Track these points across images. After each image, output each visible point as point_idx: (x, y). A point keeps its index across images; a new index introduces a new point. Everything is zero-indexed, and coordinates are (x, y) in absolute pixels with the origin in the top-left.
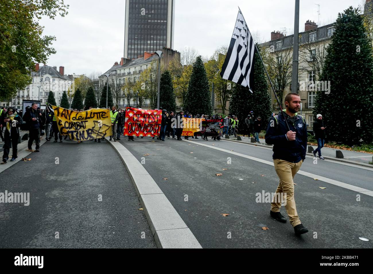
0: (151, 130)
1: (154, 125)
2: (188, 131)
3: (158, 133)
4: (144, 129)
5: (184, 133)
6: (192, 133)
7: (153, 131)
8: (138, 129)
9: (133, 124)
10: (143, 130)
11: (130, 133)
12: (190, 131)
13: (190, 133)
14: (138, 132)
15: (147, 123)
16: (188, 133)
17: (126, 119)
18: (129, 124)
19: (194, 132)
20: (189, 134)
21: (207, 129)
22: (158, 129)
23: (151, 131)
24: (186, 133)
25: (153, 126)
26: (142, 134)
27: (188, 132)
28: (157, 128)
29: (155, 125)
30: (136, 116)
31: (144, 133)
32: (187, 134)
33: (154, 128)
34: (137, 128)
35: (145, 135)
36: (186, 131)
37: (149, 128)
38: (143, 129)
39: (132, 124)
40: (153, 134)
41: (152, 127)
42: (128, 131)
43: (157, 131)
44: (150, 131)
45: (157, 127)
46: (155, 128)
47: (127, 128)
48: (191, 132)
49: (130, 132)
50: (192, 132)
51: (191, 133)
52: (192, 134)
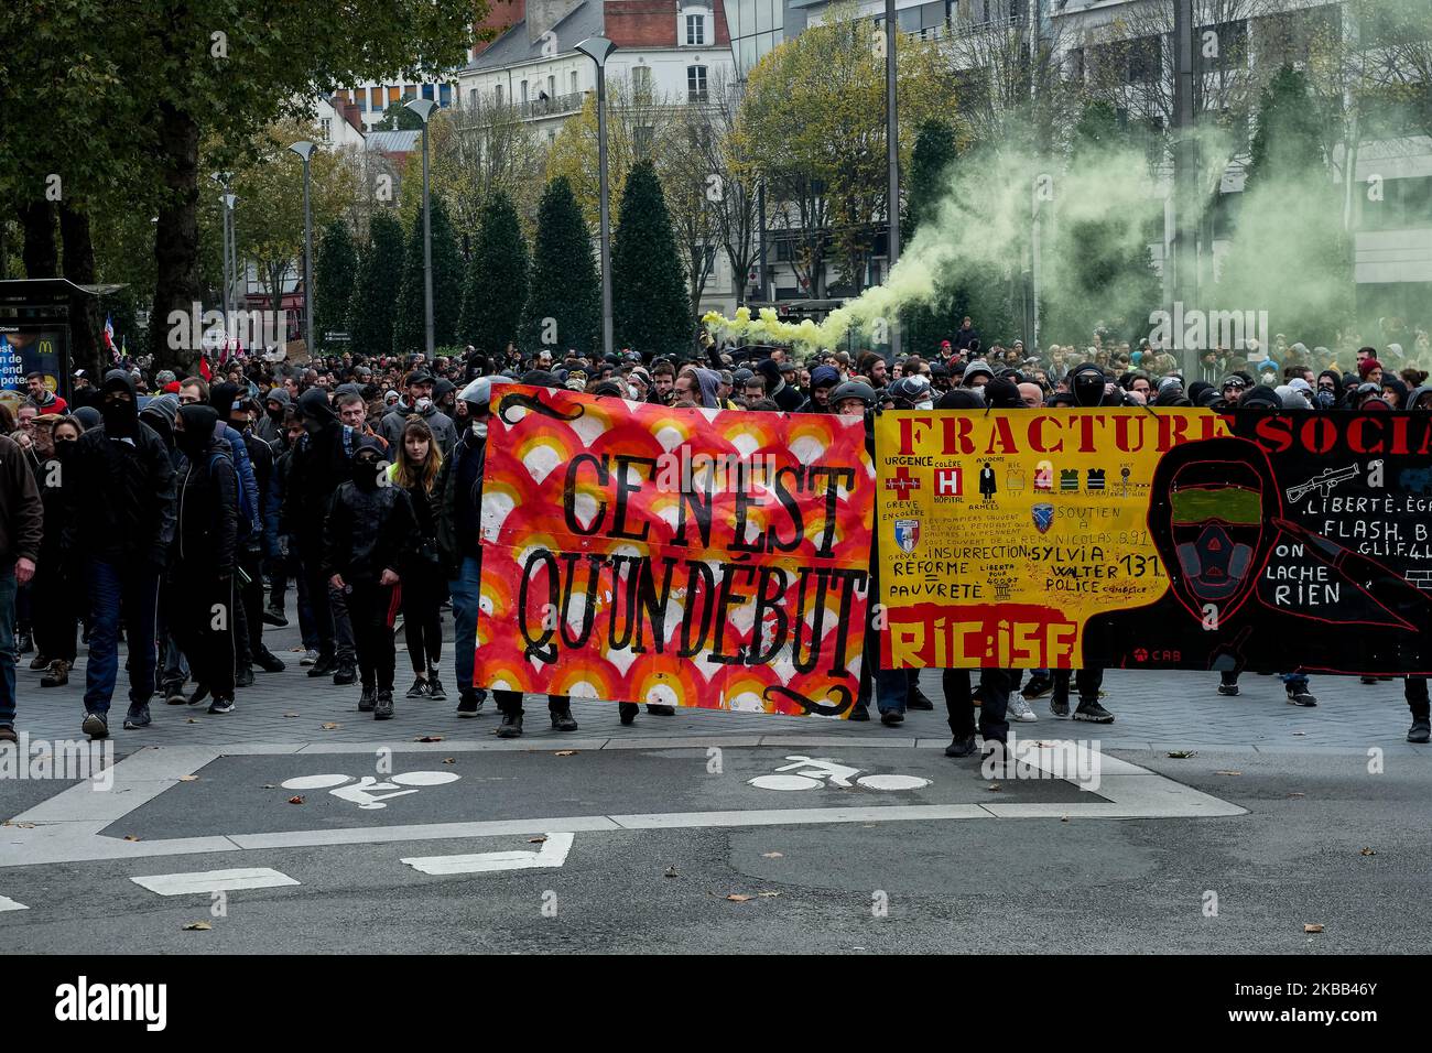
0: (767, 641)
1: (792, 578)
2: (988, 597)
3: (839, 670)
4: (695, 630)
5: (940, 636)
6: (1053, 630)
7: (788, 648)
8: (621, 620)
9: (571, 559)
10: (685, 642)
11: (537, 663)
12: (1017, 598)
13: (1021, 629)
14: (623, 659)
15: (713, 549)
16: (991, 629)
17: (496, 508)
18: (522, 561)
19: (1080, 611)
20: (1020, 648)
21: (1288, 561)
22: (842, 632)
23: (772, 653)
24: (962, 629)
25: (781, 592)
26: (672, 678)
27: (991, 616)
28: (831, 619)
29: (802, 586)
30: (604, 479)
31: (697, 673)
32: (974, 644)
33: (800, 621)
34: (613, 609)
35: (706, 694)
36: (970, 602)
37: (742, 617)
38: (684, 628)
39: (552, 564)
40: (785, 683)
41: (779, 612)
42: (523, 646)
43: (828, 655)
44: (755, 649)
45: (833, 601)
46: (810, 619)
47: (512, 606)
48: (1045, 616)
49: (541, 656)
50: (1057, 617)
51: (1041, 635)
52: (1055, 649)
